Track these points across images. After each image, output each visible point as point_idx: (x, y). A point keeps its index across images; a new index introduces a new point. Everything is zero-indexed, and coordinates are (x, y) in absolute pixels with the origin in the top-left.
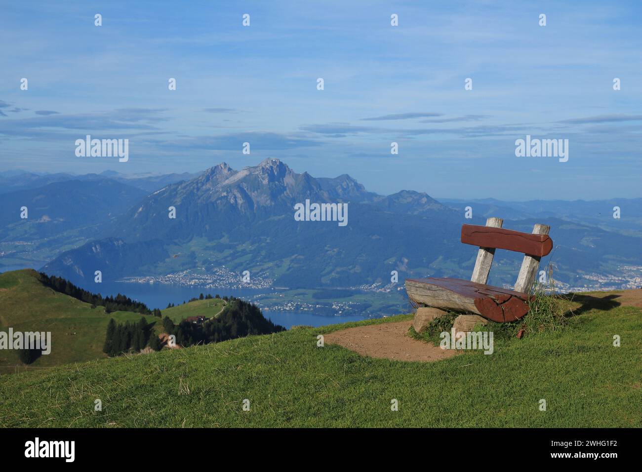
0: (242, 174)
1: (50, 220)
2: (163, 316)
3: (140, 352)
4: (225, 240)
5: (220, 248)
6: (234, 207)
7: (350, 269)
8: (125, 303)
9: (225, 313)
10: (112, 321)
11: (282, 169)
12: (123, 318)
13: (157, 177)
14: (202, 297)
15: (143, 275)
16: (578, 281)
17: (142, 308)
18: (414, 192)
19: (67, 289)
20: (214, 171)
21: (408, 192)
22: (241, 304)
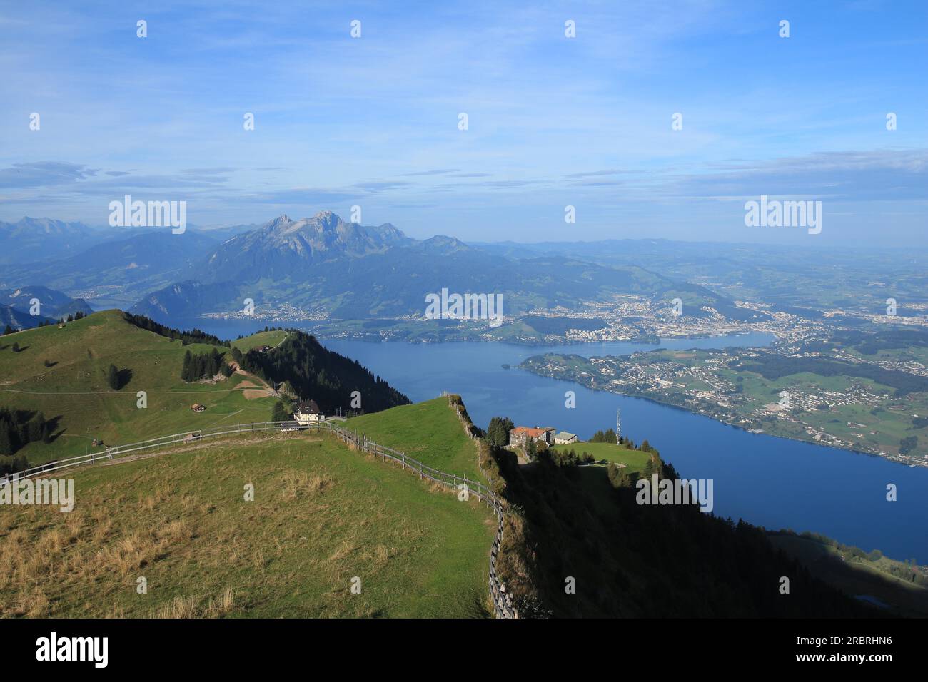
0: (300, 224)
1: (137, 266)
2: (232, 347)
3: (212, 377)
4: (287, 280)
5: (284, 287)
6: (294, 253)
7: (394, 303)
8: (199, 337)
9: (287, 342)
10: (188, 352)
11: (335, 219)
12: (198, 349)
13: (228, 228)
14: (266, 330)
15: (217, 311)
16: (579, 308)
17: (214, 340)
18: (446, 237)
19: (149, 326)
20: (276, 222)
21: (441, 237)
22: (300, 335)
